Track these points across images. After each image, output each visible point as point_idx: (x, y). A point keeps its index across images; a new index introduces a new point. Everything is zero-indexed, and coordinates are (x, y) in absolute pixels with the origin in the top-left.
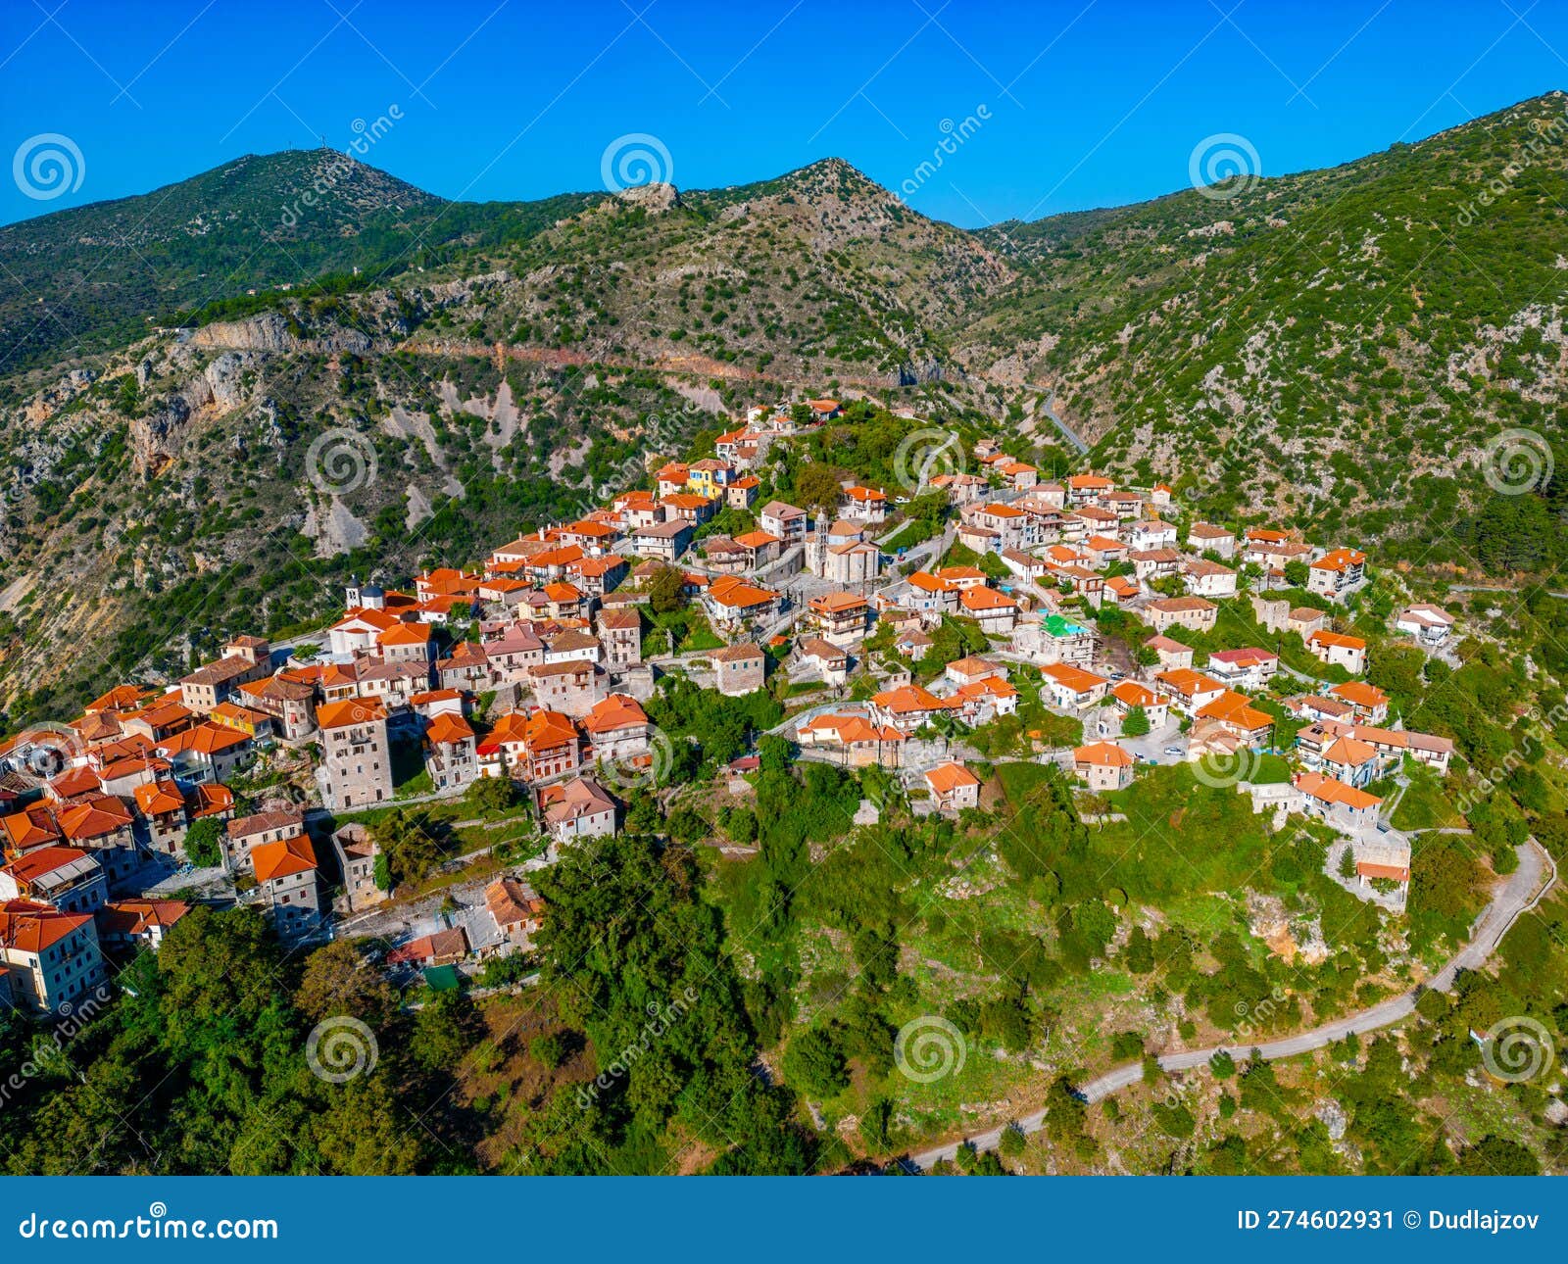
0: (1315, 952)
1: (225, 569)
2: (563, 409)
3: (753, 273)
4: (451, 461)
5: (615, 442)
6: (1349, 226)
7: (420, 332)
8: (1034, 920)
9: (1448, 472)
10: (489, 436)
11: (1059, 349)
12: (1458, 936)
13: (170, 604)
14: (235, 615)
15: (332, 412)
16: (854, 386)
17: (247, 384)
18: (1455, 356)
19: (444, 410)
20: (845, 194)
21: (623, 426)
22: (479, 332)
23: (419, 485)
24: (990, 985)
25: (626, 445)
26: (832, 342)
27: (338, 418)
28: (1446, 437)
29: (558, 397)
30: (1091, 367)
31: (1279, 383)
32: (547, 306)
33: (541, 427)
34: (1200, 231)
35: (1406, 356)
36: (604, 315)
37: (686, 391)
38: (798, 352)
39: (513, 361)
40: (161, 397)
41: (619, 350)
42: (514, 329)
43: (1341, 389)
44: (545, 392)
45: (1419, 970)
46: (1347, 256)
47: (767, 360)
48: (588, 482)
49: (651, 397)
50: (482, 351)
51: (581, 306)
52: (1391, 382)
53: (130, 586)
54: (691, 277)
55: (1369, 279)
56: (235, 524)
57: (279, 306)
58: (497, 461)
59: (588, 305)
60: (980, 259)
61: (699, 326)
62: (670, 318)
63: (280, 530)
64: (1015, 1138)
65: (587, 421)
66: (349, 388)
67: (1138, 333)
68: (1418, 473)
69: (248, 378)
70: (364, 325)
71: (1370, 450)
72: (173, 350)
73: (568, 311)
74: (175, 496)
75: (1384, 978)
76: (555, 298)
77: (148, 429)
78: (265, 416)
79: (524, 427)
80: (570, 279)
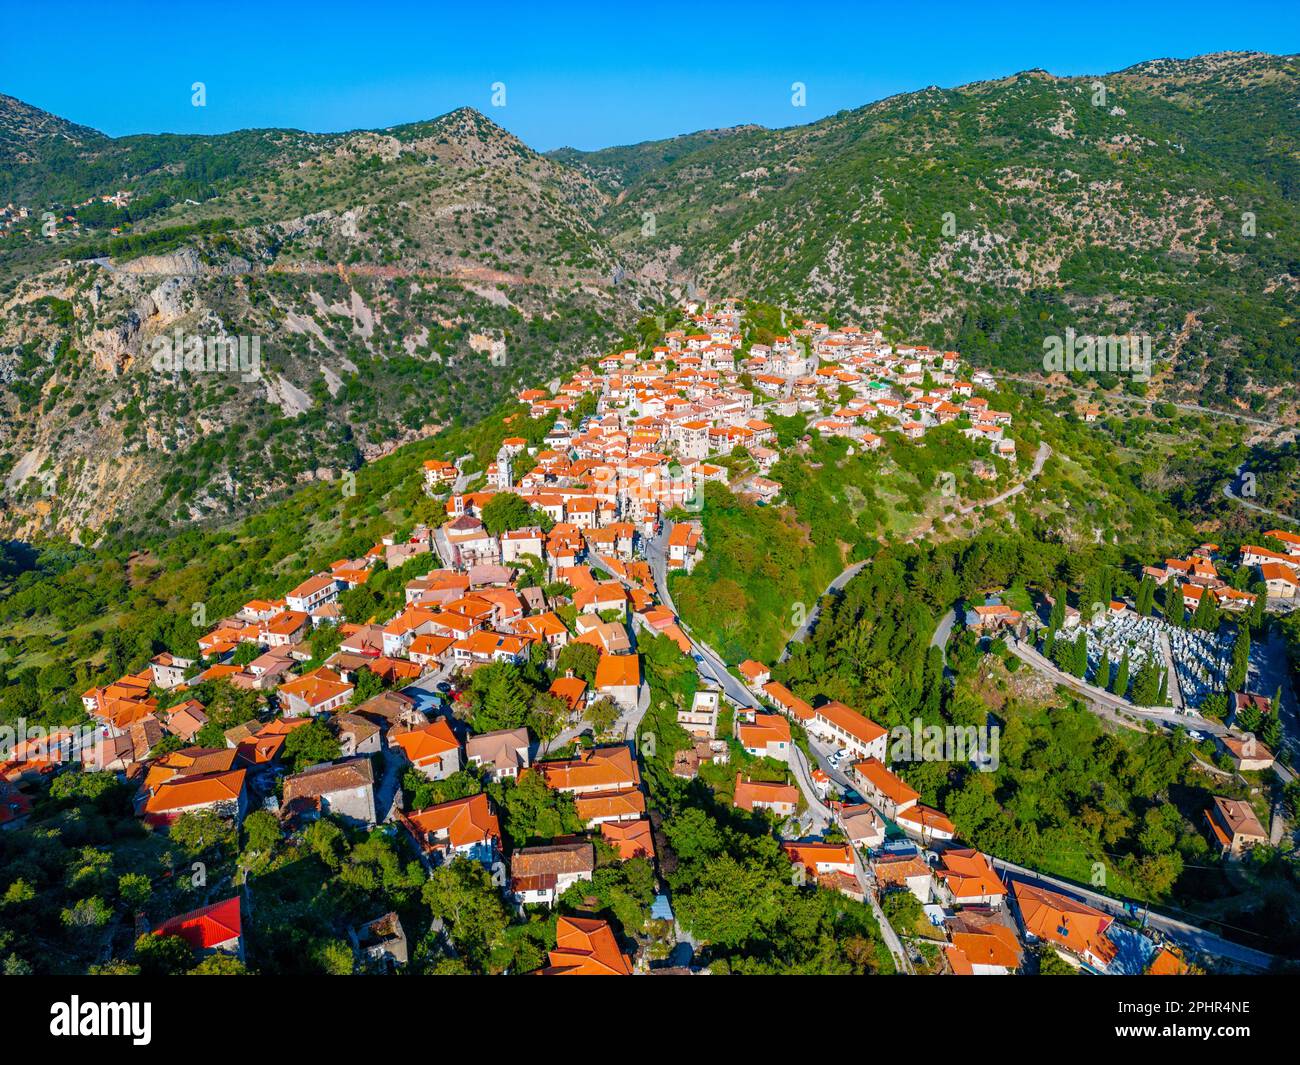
0: (994, 476)
1: (227, 429)
2: (402, 308)
3: (500, 209)
4: (340, 347)
5: (443, 329)
6: (862, 183)
7: (280, 257)
8: (910, 478)
9: (938, 321)
10: (356, 328)
11: (685, 255)
12: (1031, 468)
13: (193, 455)
14: (251, 458)
15: (251, 317)
16: (592, 285)
17: (187, 301)
18: (932, 260)
19: (320, 312)
20: (483, 137)
21: (447, 317)
22: (322, 255)
23: (327, 365)
24: (903, 498)
25: (451, 330)
26: (566, 256)
27: (258, 322)
28: (935, 302)
29: (395, 300)
30: (719, 267)
31: (849, 277)
32: (367, 236)
33: (392, 320)
34: (748, 174)
35: (909, 260)
36: (409, 241)
37: (480, 292)
38: (547, 263)
39: (354, 276)
40: (120, 313)
41: (425, 265)
42: (348, 252)
43: (881, 279)
44: (386, 297)
45: (1023, 477)
46: (866, 201)
47: (529, 270)
48: (435, 356)
49: (460, 298)
50: (328, 269)
51: (391, 235)
52: (904, 274)
53: (144, 448)
54: (459, 213)
55: (883, 217)
56: (222, 399)
57: (189, 242)
58: (369, 346)
59: (396, 234)
60: (584, 187)
61: (477, 247)
62: (455, 242)
63: (255, 400)
64: (928, 535)
65: (420, 315)
66: (257, 301)
67: (743, 246)
68: (925, 322)
69: (186, 297)
70: (246, 254)
71: (901, 311)
72: (118, 278)
73: (383, 239)
74: (167, 382)
75: (1014, 480)
76: (371, 230)
77: (117, 337)
78: (213, 323)
79: (379, 322)
80: (376, 215)
